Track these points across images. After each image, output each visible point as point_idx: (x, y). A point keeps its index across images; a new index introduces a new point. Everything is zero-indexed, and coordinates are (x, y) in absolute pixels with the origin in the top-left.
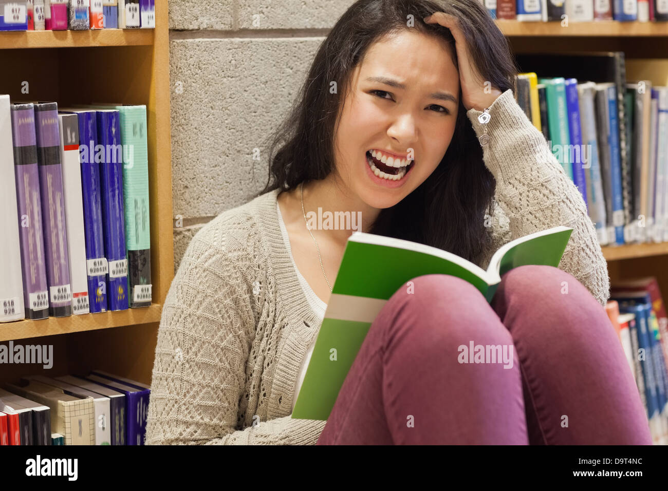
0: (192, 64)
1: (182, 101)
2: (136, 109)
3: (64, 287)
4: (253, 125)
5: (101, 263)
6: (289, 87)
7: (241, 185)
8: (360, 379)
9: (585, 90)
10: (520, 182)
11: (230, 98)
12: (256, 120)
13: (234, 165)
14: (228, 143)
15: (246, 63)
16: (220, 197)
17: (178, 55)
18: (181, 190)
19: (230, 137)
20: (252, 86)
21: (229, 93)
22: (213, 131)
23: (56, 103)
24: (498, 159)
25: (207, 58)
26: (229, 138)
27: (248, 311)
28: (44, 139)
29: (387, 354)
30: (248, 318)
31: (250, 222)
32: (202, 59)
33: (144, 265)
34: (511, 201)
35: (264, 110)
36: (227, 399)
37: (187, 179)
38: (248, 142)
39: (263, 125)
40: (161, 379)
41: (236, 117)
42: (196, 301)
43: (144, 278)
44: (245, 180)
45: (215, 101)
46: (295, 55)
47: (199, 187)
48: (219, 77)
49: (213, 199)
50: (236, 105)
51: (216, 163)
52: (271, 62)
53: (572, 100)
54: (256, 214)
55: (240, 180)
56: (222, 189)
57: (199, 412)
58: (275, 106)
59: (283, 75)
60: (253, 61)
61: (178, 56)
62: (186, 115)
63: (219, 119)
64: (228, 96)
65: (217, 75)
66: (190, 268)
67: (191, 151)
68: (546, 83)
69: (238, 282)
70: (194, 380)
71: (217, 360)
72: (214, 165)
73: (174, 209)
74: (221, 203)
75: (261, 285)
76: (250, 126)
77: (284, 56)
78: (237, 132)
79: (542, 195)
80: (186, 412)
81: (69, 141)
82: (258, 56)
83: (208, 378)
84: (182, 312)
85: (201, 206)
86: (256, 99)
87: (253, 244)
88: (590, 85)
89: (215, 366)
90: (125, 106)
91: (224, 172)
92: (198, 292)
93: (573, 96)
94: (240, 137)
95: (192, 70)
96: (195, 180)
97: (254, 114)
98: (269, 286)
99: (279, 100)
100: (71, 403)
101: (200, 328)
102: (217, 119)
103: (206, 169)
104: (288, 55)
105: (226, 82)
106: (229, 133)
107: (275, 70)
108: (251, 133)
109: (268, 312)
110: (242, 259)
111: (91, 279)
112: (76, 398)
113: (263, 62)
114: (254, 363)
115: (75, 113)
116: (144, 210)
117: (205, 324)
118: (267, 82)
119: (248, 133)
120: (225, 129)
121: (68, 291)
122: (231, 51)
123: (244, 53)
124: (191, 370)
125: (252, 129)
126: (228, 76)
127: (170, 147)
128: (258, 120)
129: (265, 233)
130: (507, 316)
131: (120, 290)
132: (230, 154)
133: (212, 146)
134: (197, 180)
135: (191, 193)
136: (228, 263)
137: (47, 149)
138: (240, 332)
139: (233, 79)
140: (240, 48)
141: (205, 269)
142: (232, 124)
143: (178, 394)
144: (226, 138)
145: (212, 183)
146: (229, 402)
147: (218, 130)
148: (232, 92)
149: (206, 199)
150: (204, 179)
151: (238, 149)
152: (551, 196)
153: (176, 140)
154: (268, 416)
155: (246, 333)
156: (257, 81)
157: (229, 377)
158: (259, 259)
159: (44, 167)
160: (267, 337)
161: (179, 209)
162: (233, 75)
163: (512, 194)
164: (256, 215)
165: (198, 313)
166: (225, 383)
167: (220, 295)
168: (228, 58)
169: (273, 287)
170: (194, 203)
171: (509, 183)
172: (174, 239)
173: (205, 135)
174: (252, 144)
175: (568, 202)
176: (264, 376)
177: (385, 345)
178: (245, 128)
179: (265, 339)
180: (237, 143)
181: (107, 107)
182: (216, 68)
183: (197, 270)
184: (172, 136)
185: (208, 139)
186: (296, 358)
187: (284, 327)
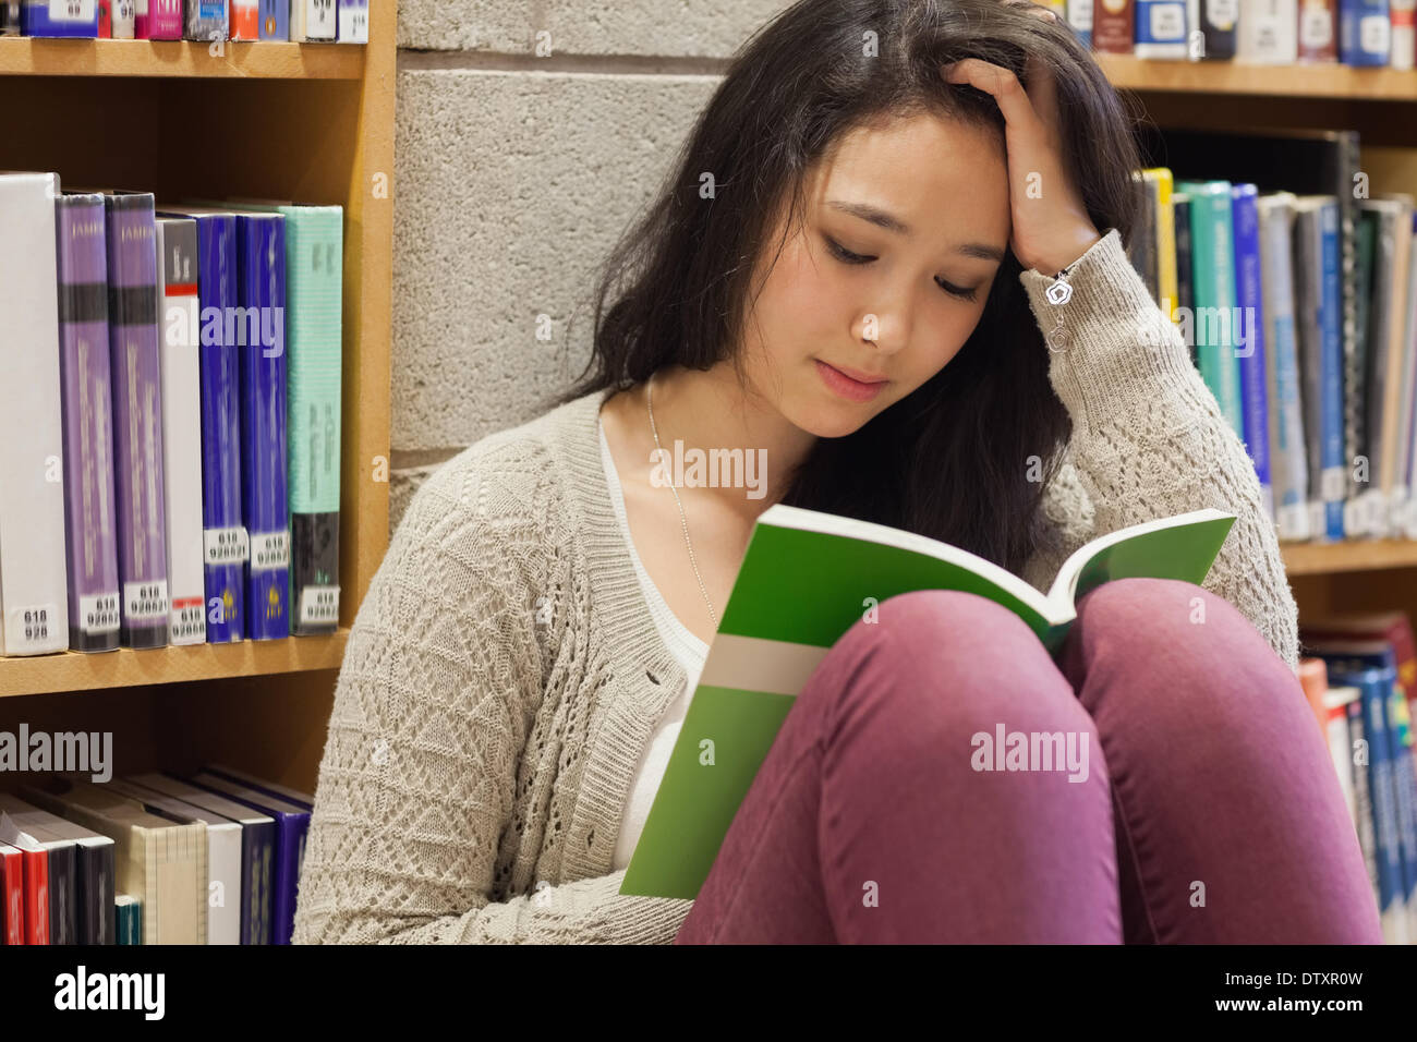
0: (444, 122)
1: (419, 201)
2: (322, 215)
3: (153, 585)
4: (567, 257)
5: (235, 537)
6: (646, 179)
7: (537, 383)
8: (773, 806)
9: (1274, 211)
10: (1124, 434)
11: (521, 197)
12: (575, 247)
13: (523, 340)
14: (512, 293)
15: (557, 126)
16: (493, 407)
17: (414, 102)
18: (408, 390)
19: (519, 281)
20: (567, 175)
21: (520, 187)
22: (482, 267)
23: (152, 194)
24: (1081, 380)
25: (474, 111)
26: (514, 283)
27: (528, 646)
28: (123, 269)
29: (830, 757)
30: (528, 661)
31: (542, 459)
32: (465, 113)
33: (324, 545)
34: (1102, 473)
35: (592, 226)
36: (475, 832)
37: (422, 367)
38: (556, 293)
39: (588, 259)
40: (337, 783)
41: (533, 239)
42: (418, 619)
43: (324, 574)
44: (546, 374)
45: (488, 204)
46: (662, 111)
47: (448, 384)
48: (499, 153)
49: (477, 411)
50: (534, 212)
51: (487, 335)
52: (611, 124)
53: (1245, 229)
54: (555, 442)
55: (536, 372)
56: (496, 390)
57: (414, 857)
58: (616, 218)
59: (636, 153)
60: (574, 120)
61: (415, 105)
62: (427, 231)
63: (495, 242)
64: (516, 194)
65: (496, 148)
66: (410, 550)
67: (434, 307)
68: (1191, 191)
69: (511, 582)
70: (407, 789)
71: (458, 747)
72: (481, 339)
73: (394, 429)
74: (493, 420)
75: (559, 593)
76: (560, 258)
77: (640, 114)
78: (533, 270)
79: (1168, 464)
80: (387, 855)
81: (177, 275)
82: (584, 111)
83: (436, 784)
84: (389, 642)
85: (450, 425)
86: (576, 203)
87: (546, 504)
88: (1285, 199)
89: (453, 759)
90: (297, 208)
91: (502, 354)
92: (425, 601)
93: (1247, 222)
94: (538, 282)
95: (443, 136)
96: (439, 369)
97: (569, 234)
98: (577, 595)
99: (624, 206)
100: (159, 832)
101: (425, 676)
102: (491, 241)
103: (464, 345)
104: (646, 111)
105: (514, 164)
106: (516, 273)
107: (619, 143)
108: (563, 273)
109: (573, 650)
110: (521, 534)
111: (212, 571)
112: (171, 823)
113: (593, 124)
114: (538, 756)
115: (191, 218)
116: (330, 427)
117: (437, 669)
118: (599, 167)
119: (556, 274)
120: (508, 263)
121: (163, 595)
122: (526, 98)
123: (555, 103)
124: (402, 765)
125: (564, 265)
126: (519, 152)
127: (390, 298)
128: (579, 247)
129: (571, 482)
130: (1087, 683)
131: (273, 597)
132: (516, 317)
133: (479, 297)
134: (443, 369)
135: (430, 395)
136: (490, 542)
137: (129, 292)
138: (508, 691)
139: (529, 158)
140: (546, 93)
141: (441, 552)
142: (523, 252)
143: (371, 815)
144: (510, 282)
145: (475, 378)
146: (478, 839)
147: (492, 265)
148: (525, 186)
149: (461, 410)
150: (459, 366)
151: (535, 306)
152: (1187, 468)
153: (404, 283)
154: (565, 872)
155: (521, 693)
156: (578, 165)
157: (481, 784)
158: (559, 536)
159: (122, 331)
160: (568, 702)
161: (403, 429)
162: (530, 150)
163: (1105, 457)
164: (553, 445)
165: (422, 644)
166: (471, 797)
167: (470, 608)
168: (520, 113)
169: (585, 598)
170: (436, 418)
171: (1101, 432)
172: (390, 493)
173: (464, 274)
174: (563, 297)
175: (1223, 480)
176: (559, 786)
177: (827, 737)
178: (550, 263)
179: (563, 707)
180: (533, 294)
181: (260, 207)
182: (494, 134)
183: (424, 555)
184: (394, 274)
185: (471, 283)
186: (627, 750)
187: (604, 683)
